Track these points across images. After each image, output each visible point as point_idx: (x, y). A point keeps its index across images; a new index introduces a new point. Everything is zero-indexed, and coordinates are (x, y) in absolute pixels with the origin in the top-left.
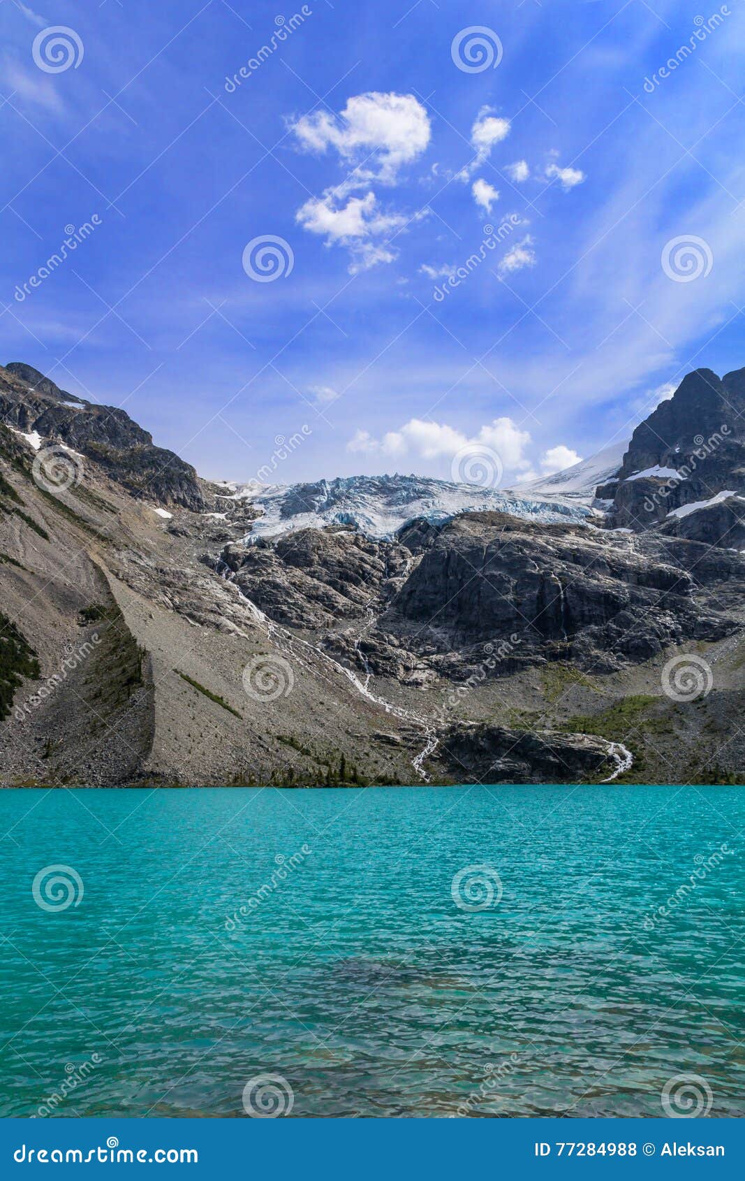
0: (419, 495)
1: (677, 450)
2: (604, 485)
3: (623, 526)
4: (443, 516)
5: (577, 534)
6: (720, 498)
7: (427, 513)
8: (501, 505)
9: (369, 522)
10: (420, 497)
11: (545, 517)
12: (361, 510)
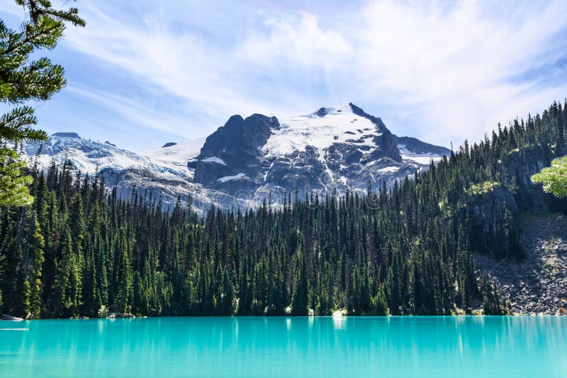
0: (105, 154)
1: (224, 151)
2: (191, 161)
3: (199, 182)
4: (121, 169)
5: (182, 186)
6: (240, 176)
7: (111, 165)
8: (146, 166)
9: (82, 166)
10: (105, 156)
11: (167, 175)
12: (75, 158)
